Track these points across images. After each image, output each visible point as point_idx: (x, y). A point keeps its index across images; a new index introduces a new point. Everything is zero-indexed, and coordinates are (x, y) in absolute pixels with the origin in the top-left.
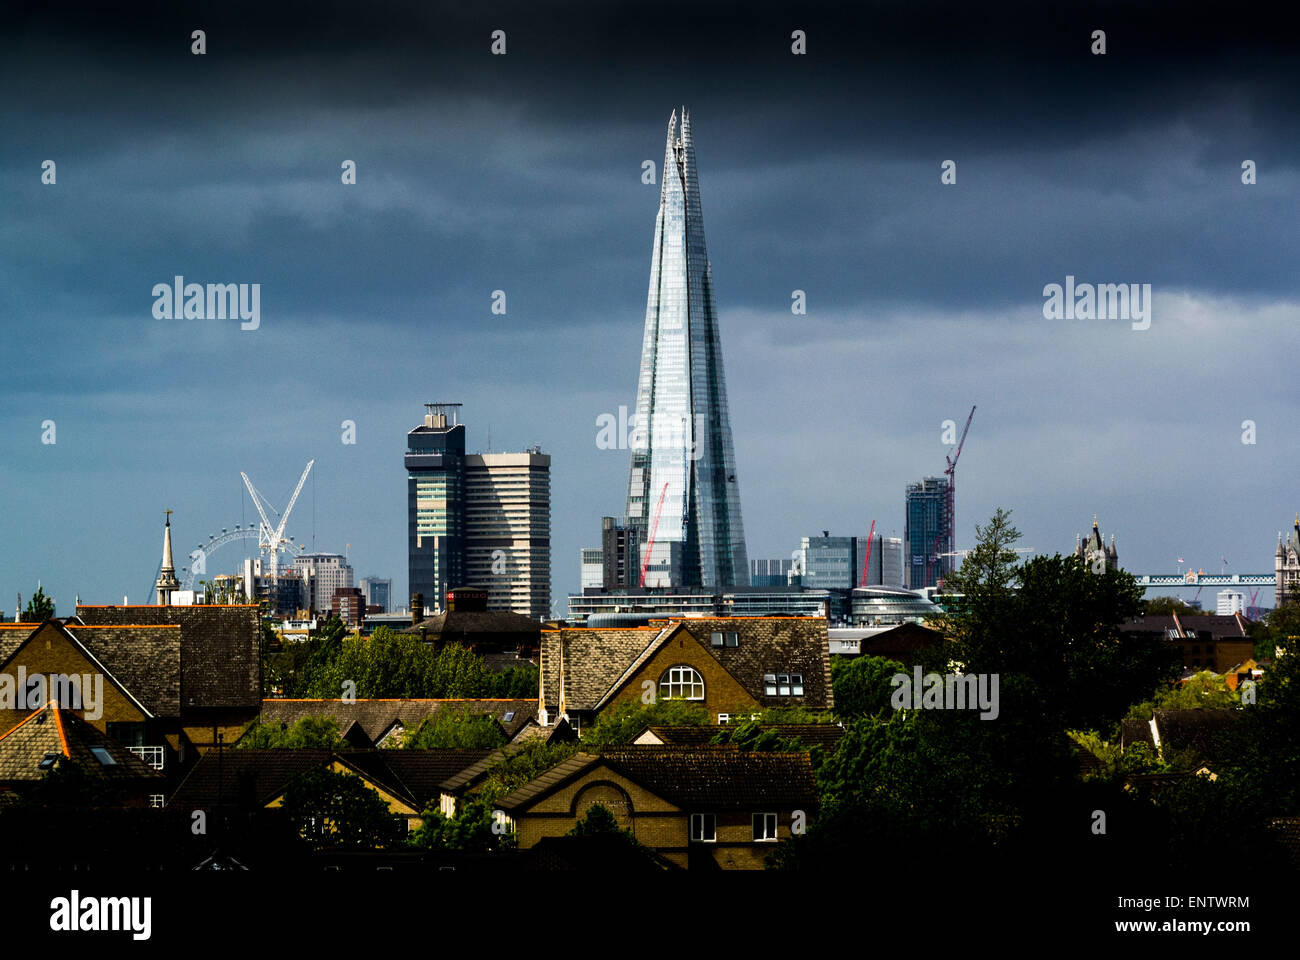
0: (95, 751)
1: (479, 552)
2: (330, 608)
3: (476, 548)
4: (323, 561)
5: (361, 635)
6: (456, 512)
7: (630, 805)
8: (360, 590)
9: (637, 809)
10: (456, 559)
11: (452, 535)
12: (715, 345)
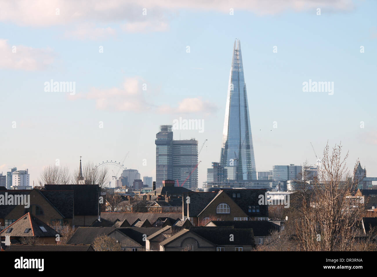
0: (41, 227)
1: (177, 169)
2: (133, 185)
3: (176, 168)
4: (131, 172)
5: (141, 194)
6: (170, 157)
7: (198, 244)
8: (141, 180)
9: (200, 246)
10: (170, 171)
11: (169, 164)
12: (247, 108)
